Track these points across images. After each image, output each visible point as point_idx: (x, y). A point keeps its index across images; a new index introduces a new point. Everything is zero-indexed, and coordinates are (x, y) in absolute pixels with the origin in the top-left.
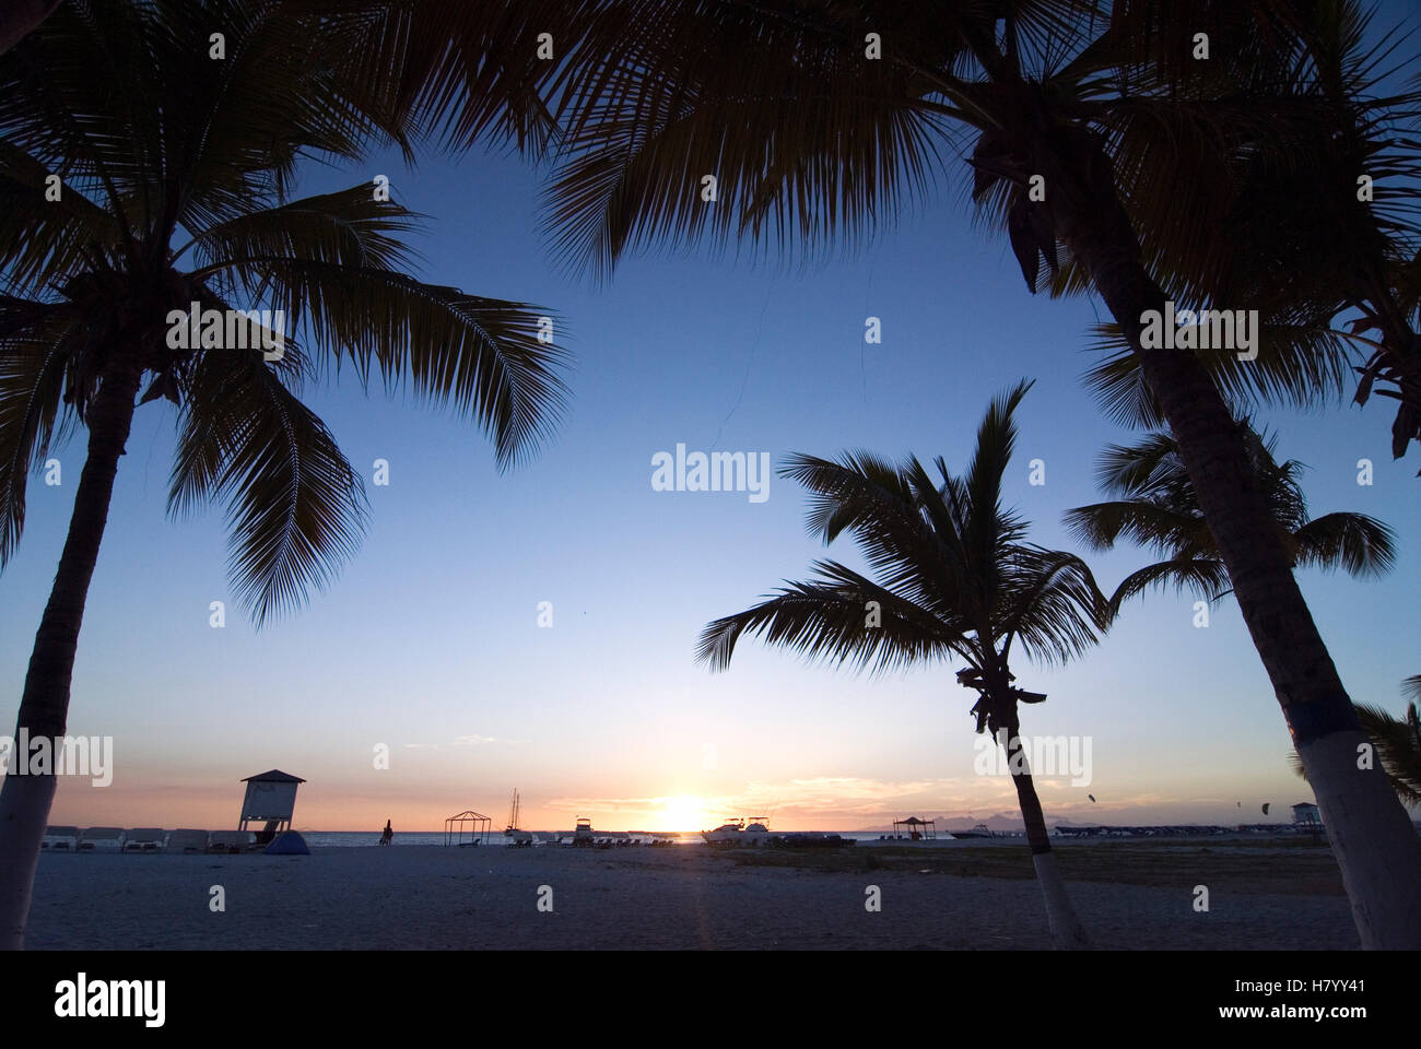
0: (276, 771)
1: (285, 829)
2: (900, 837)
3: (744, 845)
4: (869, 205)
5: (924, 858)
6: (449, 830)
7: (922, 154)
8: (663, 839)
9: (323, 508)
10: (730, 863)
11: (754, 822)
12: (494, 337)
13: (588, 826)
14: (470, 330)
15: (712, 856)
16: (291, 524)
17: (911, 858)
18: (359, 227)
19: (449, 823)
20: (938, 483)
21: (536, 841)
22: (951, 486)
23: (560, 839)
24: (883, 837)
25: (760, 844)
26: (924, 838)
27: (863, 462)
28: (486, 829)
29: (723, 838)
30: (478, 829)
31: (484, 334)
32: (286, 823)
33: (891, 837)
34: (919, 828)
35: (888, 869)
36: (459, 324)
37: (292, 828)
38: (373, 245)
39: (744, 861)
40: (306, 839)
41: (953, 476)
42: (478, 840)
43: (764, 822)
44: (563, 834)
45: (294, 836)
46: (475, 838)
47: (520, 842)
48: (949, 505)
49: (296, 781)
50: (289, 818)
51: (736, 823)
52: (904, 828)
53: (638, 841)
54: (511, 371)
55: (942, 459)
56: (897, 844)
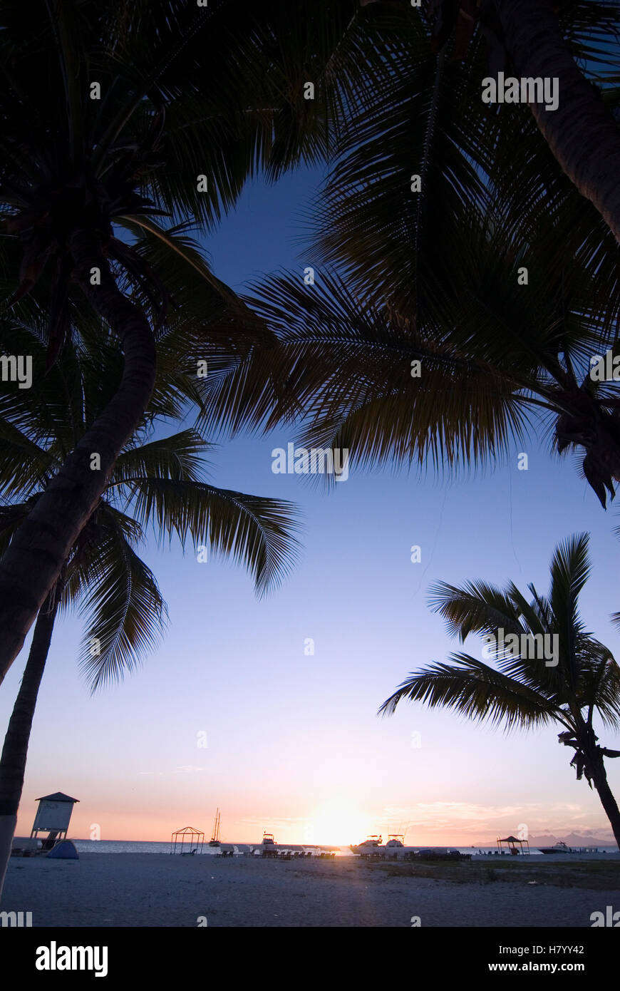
0: (59, 793)
1: (62, 837)
2: (503, 852)
3: (387, 857)
4: (490, 448)
5: (526, 871)
6: (174, 841)
7: (519, 419)
8: (329, 852)
9: (140, 619)
10: (384, 874)
11: (392, 838)
12: (257, 516)
13: (271, 840)
14: (244, 513)
15: (368, 868)
16: (121, 629)
17: (516, 871)
18: (179, 453)
19: (175, 835)
20: (529, 599)
21: (236, 851)
22: (539, 601)
23: (253, 851)
24: (490, 853)
25: (399, 857)
26: (521, 853)
27: (479, 586)
28: (201, 841)
29: (372, 852)
30: (195, 840)
31: (252, 515)
32: (63, 834)
33: (496, 852)
34: (517, 845)
35: (504, 881)
36: (238, 509)
37: (67, 838)
38: (186, 462)
39: (394, 873)
40: (77, 846)
41: (539, 595)
42: (195, 850)
43: (399, 839)
44: (256, 847)
45: (69, 844)
46: (194, 848)
47: (225, 852)
48: (539, 615)
49: (72, 801)
50: (65, 830)
51: (376, 839)
52: (505, 844)
53: (310, 853)
54: (266, 535)
55: (532, 585)
56: (500, 859)
